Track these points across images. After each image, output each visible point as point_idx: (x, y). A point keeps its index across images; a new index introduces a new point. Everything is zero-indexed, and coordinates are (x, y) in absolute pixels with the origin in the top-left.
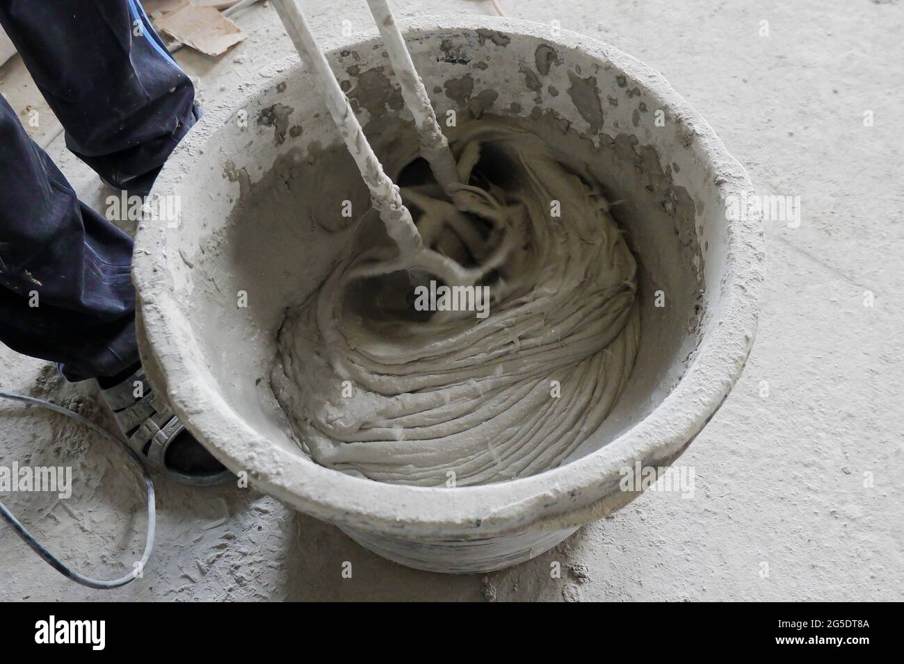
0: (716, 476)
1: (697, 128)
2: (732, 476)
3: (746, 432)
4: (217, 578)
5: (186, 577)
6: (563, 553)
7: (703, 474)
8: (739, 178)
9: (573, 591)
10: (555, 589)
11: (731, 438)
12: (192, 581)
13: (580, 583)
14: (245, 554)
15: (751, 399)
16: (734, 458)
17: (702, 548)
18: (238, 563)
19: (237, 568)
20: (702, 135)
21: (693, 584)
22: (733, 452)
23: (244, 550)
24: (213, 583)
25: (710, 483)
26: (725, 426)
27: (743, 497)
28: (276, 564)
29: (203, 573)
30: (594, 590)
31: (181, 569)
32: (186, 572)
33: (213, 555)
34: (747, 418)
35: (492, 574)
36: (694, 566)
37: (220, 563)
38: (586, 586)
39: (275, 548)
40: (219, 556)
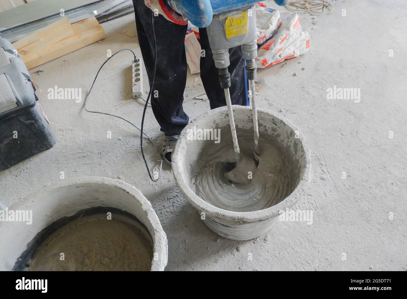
0: (285, 251)
1: (307, 166)
2: (288, 253)
3: (300, 246)
4: (170, 202)
5: (164, 198)
6: (239, 243)
7: (282, 248)
8: (306, 181)
9: (235, 252)
10: (232, 249)
11: (295, 245)
12: (165, 199)
13: (237, 251)
14: (178, 201)
15: (307, 240)
16: (292, 250)
17: (269, 263)
18: (175, 202)
19: (174, 203)
20: (307, 168)
21: (261, 268)
22: (293, 248)
23: (178, 200)
24: (168, 202)
25: (282, 251)
26: (296, 242)
27: (287, 259)
28: (182, 207)
29: (168, 199)
30: (239, 254)
31: (164, 196)
32: (165, 197)
33: (172, 197)
34: (302, 243)
35: (221, 237)
36: (264, 265)
37: (172, 200)
38: (238, 253)
39: (184, 204)
40: (173, 198)
